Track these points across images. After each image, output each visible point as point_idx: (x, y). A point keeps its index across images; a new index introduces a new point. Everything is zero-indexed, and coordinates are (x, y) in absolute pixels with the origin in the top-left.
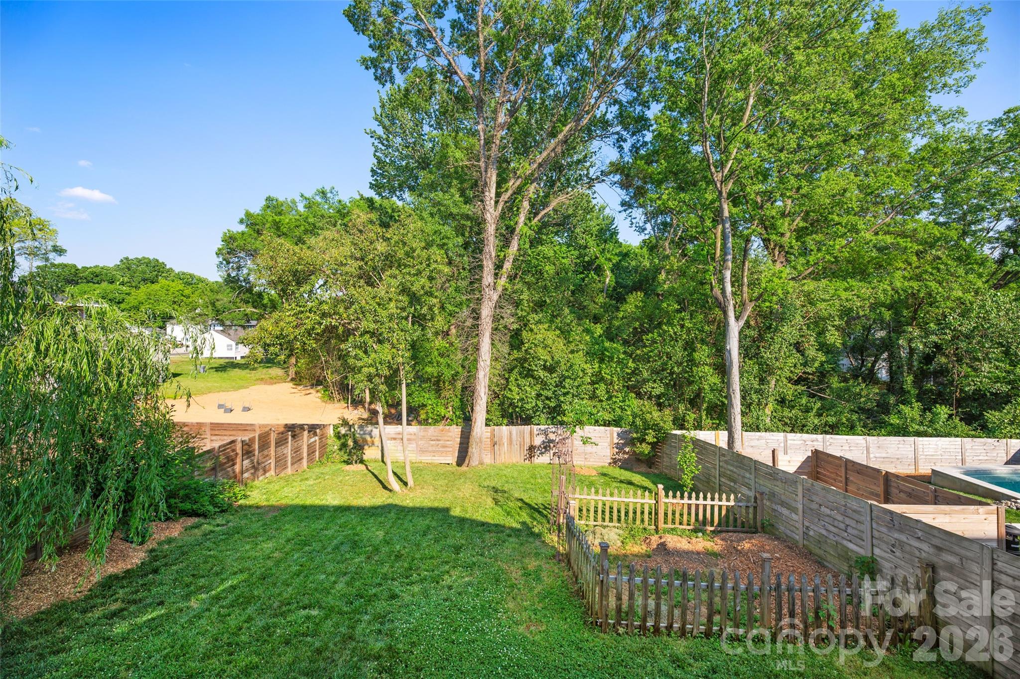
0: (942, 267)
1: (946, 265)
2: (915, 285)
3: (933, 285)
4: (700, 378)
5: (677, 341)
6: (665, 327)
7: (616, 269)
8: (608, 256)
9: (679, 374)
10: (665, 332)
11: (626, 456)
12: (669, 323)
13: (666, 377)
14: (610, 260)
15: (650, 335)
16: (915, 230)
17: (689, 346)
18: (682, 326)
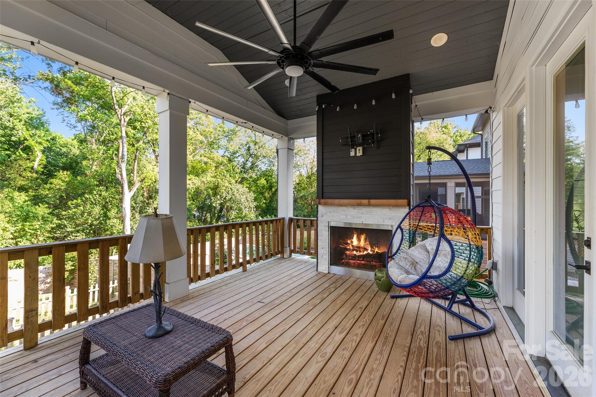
0: (222, 173)
1: (224, 173)
2: (214, 179)
3: (219, 180)
4: (112, 226)
5: (96, 205)
6: (86, 196)
7: (46, 151)
8: (39, 140)
9: (97, 225)
10: (86, 199)
11: (48, 285)
12: (91, 193)
13: (87, 229)
14: (40, 143)
15: (75, 201)
16: (214, 157)
17: (105, 207)
18: (100, 195)
